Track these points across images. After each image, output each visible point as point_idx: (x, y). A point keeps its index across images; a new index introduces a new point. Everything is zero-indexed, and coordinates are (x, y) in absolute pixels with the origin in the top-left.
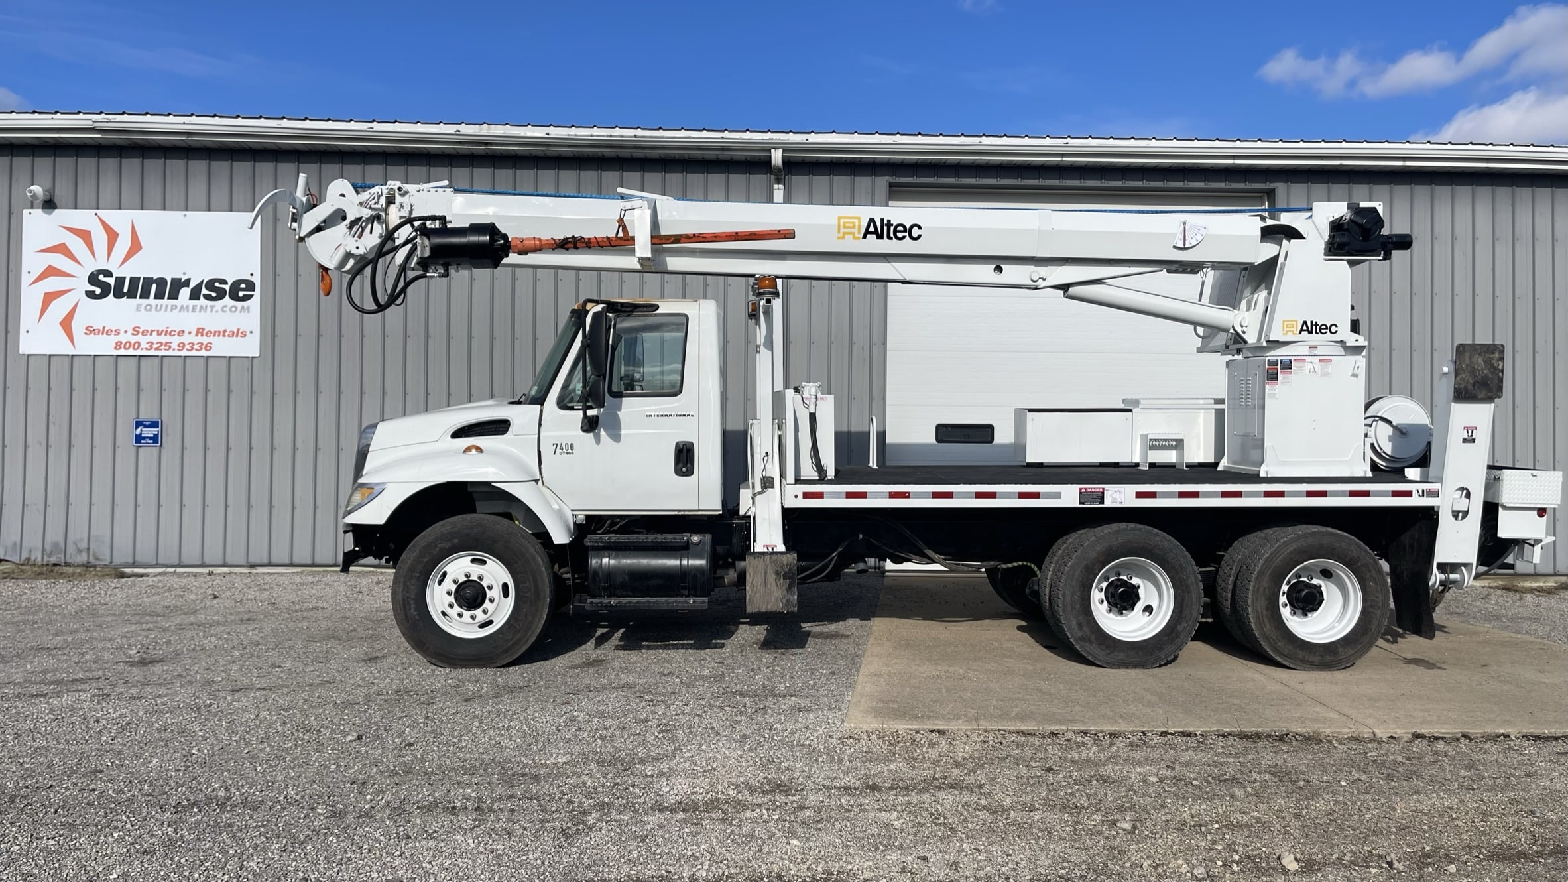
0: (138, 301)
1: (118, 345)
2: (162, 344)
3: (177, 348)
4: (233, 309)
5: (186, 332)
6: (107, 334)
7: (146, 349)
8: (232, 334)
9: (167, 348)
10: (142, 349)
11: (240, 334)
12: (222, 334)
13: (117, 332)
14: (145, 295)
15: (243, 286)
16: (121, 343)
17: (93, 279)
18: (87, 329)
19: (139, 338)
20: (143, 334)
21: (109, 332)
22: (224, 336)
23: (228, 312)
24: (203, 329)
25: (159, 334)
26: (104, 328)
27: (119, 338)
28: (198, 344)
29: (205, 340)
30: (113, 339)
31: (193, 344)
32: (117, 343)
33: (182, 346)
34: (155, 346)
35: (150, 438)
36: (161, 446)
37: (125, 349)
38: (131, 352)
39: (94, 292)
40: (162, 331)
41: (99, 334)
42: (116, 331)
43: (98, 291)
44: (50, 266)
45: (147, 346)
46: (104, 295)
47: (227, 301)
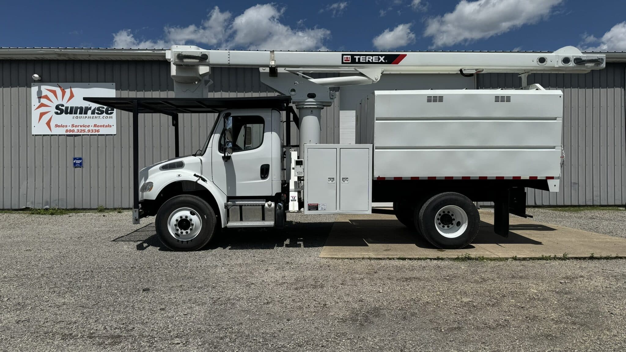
0: (73, 115)
1: (67, 131)
2: (82, 130)
3: (87, 131)
4: (107, 117)
5: (90, 126)
6: (63, 127)
7: (77, 132)
8: (106, 126)
9: (84, 131)
10: (75, 132)
11: (109, 126)
13: (66, 126)
14: (76, 113)
16: (68, 130)
17: (57, 107)
18: (55, 125)
19: (74, 128)
20: (75, 127)
21: (63, 126)
22: (104, 127)
24: (96, 125)
25: (81, 126)
26: (62, 125)
27: (67, 128)
28: (95, 130)
29: (97, 128)
30: (65, 129)
31: (93, 130)
32: (66, 130)
33: (89, 131)
34: (80, 131)
35: (79, 164)
36: (82, 167)
37: (69, 132)
38: (71, 133)
39: (58, 112)
41: (60, 127)
43: (59, 112)
44: (42, 103)
45: (77, 131)
46: (61, 113)
47: (104, 114)
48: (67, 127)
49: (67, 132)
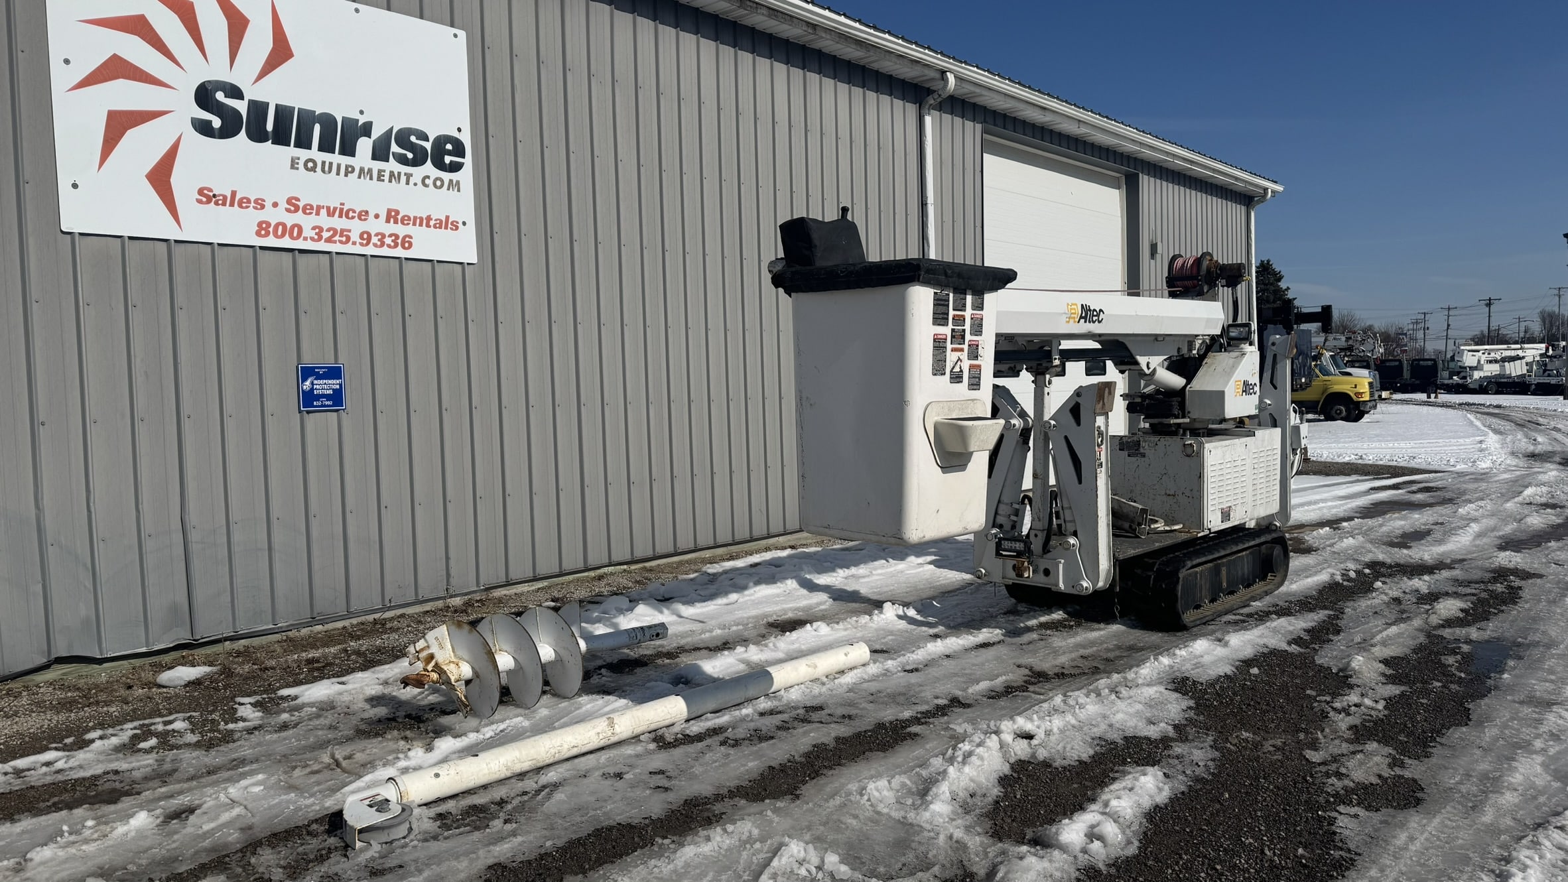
0: (292, 151)
1: (263, 228)
2: (335, 231)
3: (359, 240)
4: (438, 183)
5: (371, 215)
6: (240, 206)
7: (312, 239)
8: (440, 225)
9: (344, 239)
10: (305, 239)
11: (450, 226)
12: (425, 222)
13: (260, 204)
14: (303, 142)
15: (449, 147)
16: (269, 225)
17: (204, 96)
18: (201, 192)
19: (298, 218)
20: (304, 212)
21: (244, 203)
22: (428, 226)
23: (431, 186)
24: (397, 212)
25: (330, 213)
26: (234, 194)
27: (262, 216)
28: (390, 236)
29: (401, 230)
30: (253, 216)
31: (383, 236)
32: (260, 224)
33: (366, 237)
34: (326, 235)
35: (328, 397)
37: (276, 235)
38: (286, 242)
39: (210, 122)
40: (335, 209)
41: (224, 204)
42: (256, 201)
43: (217, 123)
44: (115, 58)
45: (313, 234)
46: (229, 130)
47: (428, 168)
48: (263, 207)
49: (267, 234)
